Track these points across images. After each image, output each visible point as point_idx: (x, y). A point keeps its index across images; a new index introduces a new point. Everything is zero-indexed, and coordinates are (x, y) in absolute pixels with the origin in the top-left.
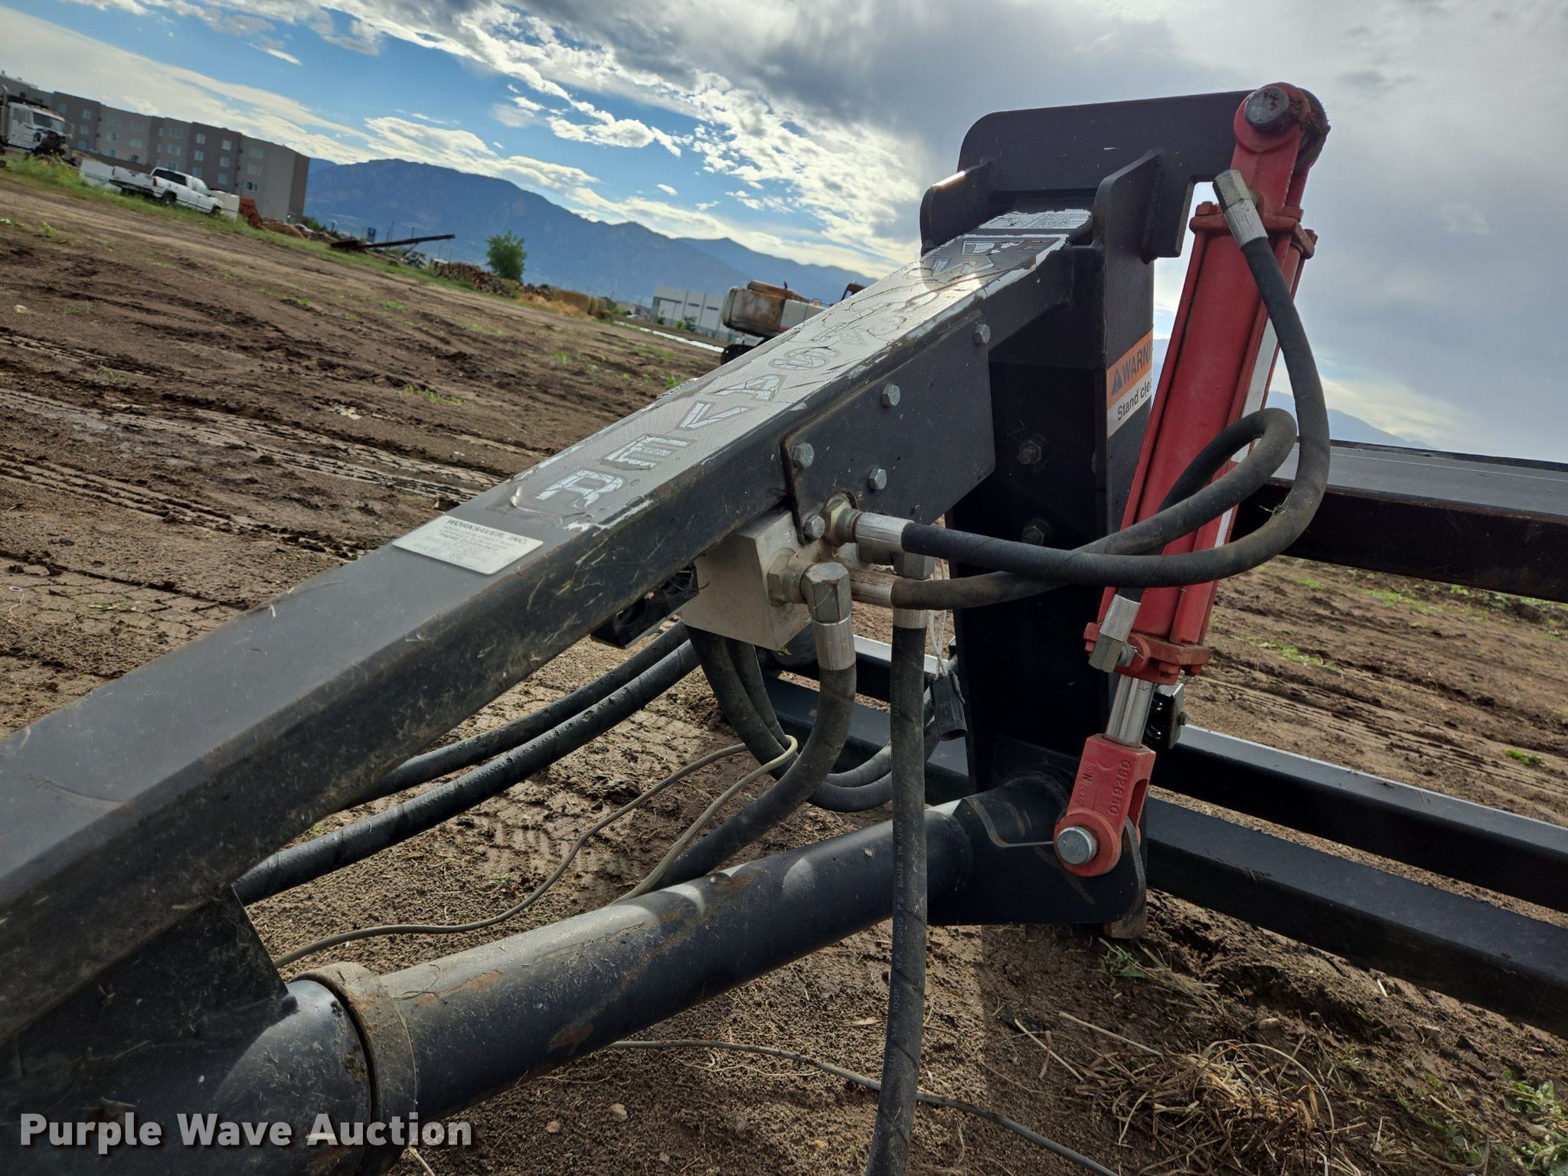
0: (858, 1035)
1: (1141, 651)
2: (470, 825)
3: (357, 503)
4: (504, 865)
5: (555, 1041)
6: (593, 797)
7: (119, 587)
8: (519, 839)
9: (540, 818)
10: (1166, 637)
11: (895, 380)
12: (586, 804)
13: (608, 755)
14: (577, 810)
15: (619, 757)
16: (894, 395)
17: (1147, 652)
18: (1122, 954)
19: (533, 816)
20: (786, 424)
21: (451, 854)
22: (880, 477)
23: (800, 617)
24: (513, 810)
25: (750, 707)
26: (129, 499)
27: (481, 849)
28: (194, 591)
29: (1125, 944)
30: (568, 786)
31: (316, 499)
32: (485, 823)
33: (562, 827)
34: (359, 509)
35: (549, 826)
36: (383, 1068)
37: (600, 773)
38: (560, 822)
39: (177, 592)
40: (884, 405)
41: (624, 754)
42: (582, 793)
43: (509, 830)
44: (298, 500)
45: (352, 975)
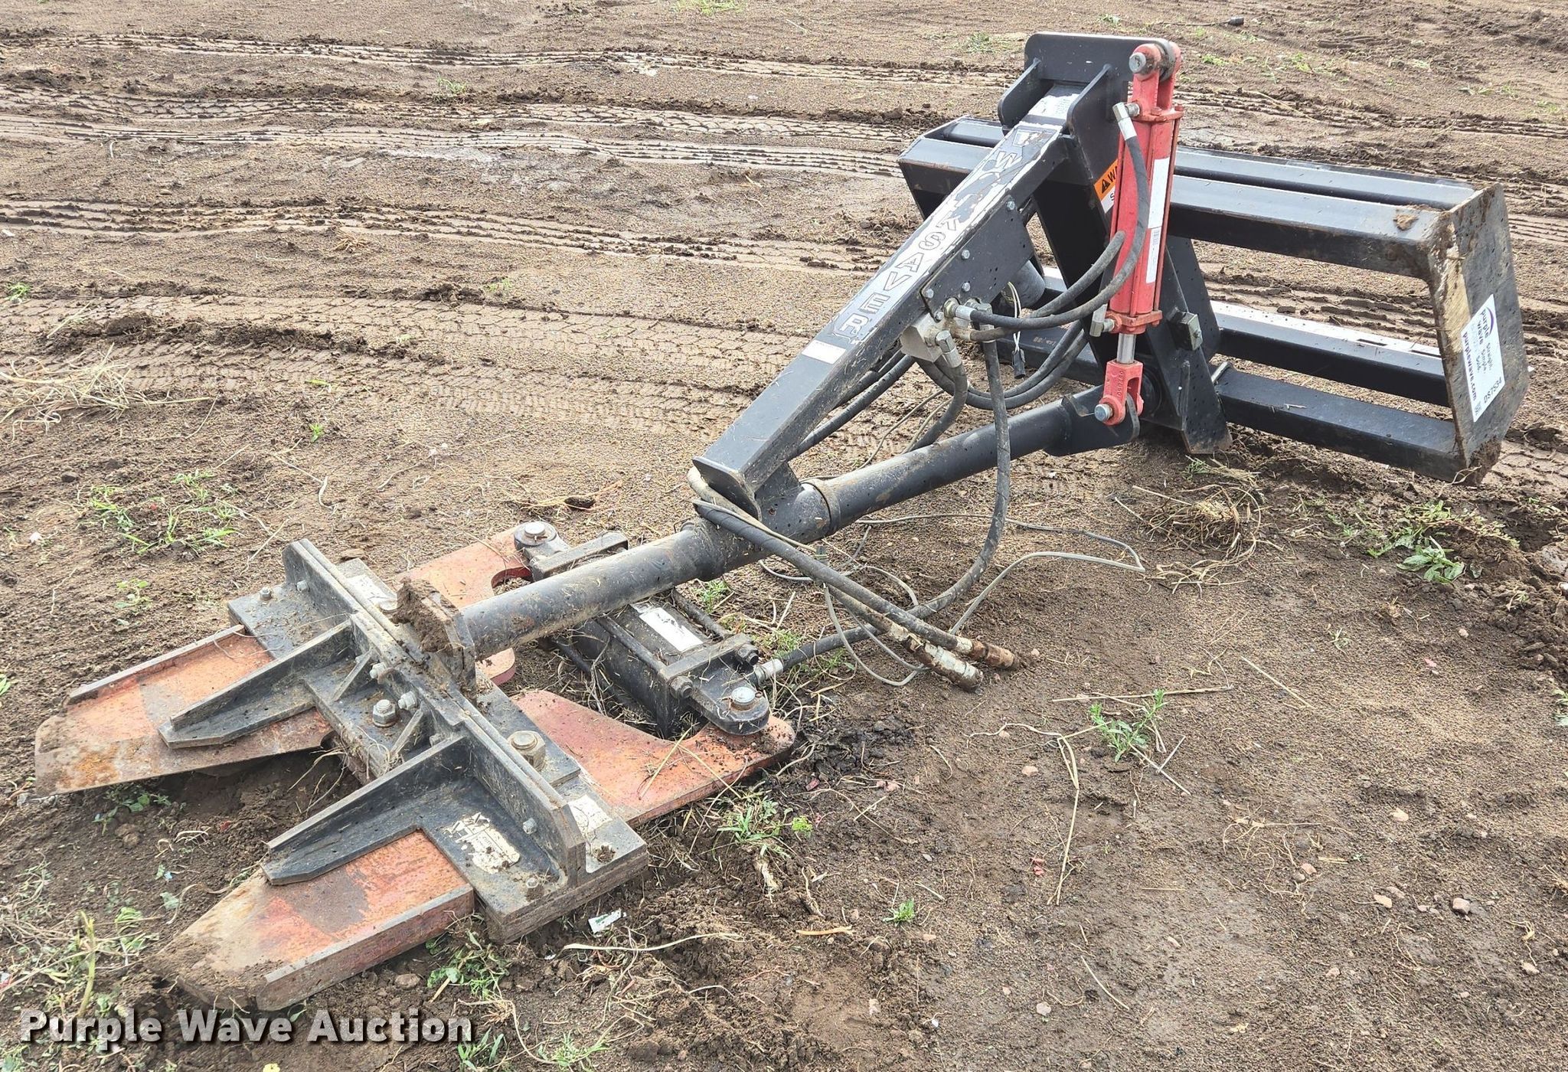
0: (1029, 510)
1: (1116, 323)
2: (835, 437)
3: (694, 193)
4: (856, 454)
5: (878, 499)
6: (897, 414)
7: (602, 320)
8: (860, 441)
9: (870, 429)
10: (1128, 314)
11: (967, 248)
12: (894, 418)
13: (905, 388)
14: (889, 423)
15: (912, 388)
16: (966, 254)
17: (1120, 323)
18: (1199, 462)
19: (867, 428)
20: (922, 284)
21: (829, 452)
22: (967, 286)
23: (939, 350)
24: (855, 426)
25: (941, 374)
26: (555, 236)
27: (843, 448)
28: (642, 315)
29: (1201, 457)
30: (882, 410)
31: (663, 198)
32: (842, 434)
33: (882, 432)
34: (696, 198)
35: (875, 432)
36: (831, 506)
37: (900, 400)
38: (880, 430)
39: (633, 317)
40: (963, 259)
41: (915, 385)
42: (891, 413)
43: (855, 438)
44: (653, 203)
45: (819, 483)
